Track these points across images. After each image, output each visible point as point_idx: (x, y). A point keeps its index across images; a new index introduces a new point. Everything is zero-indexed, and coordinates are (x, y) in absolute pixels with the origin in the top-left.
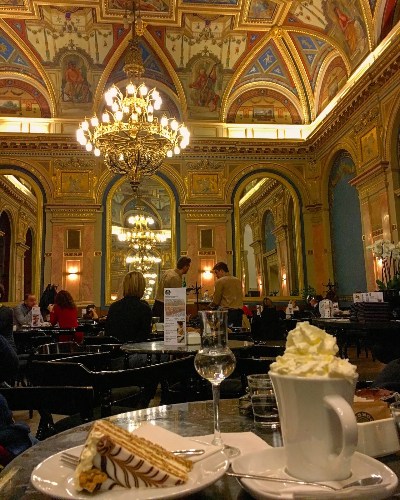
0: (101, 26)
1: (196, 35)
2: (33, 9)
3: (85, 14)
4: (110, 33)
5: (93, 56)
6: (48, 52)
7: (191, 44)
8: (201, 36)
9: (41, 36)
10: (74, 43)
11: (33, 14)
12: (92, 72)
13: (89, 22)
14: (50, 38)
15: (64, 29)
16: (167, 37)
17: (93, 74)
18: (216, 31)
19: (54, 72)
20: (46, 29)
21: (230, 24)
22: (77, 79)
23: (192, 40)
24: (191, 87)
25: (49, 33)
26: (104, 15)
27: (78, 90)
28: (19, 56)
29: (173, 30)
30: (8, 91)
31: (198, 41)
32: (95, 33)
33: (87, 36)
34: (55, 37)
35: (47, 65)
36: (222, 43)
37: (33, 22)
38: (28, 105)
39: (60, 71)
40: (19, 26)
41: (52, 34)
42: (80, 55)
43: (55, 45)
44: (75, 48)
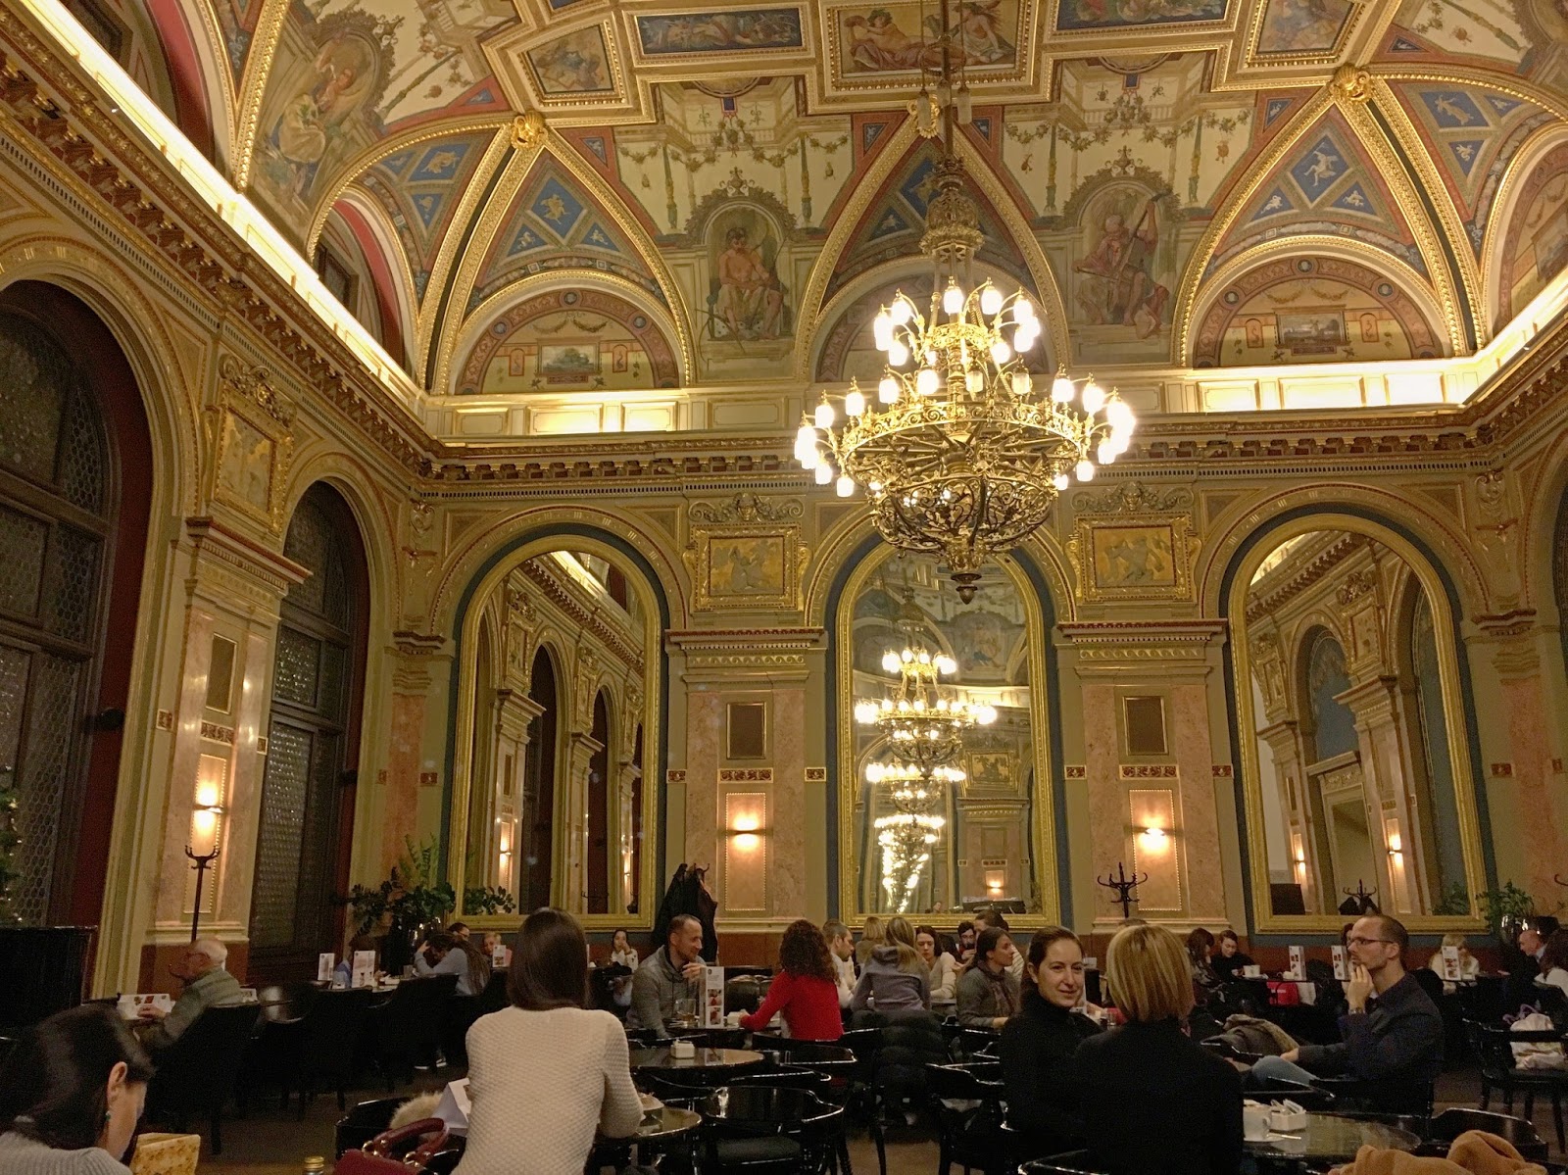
0: (819, 123)
1: (1096, 120)
2: (636, 97)
3: (777, 96)
4: (844, 141)
5: (795, 208)
6: (672, 208)
7: (1079, 146)
8: (1110, 121)
9: (655, 166)
10: (744, 176)
11: (637, 110)
12: (791, 253)
13: (787, 115)
14: (678, 169)
15: (718, 142)
16: (1006, 135)
17: (793, 257)
18: (1158, 100)
19: (689, 261)
20: (670, 148)
21: (1200, 76)
22: (749, 274)
23: (1083, 135)
24: (1079, 270)
25: (676, 158)
26: (830, 92)
27: (752, 306)
28: (595, 227)
29: (1026, 111)
30: (565, 323)
31: (1102, 135)
32: (803, 143)
33: (779, 155)
34: (694, 167)
35: (666, 244)
36: (1175, 133)
37: (634, 132)
38: (617, 357)
39: (703, 257)
40: (598, 146)
41: (684, 158)
42: (760, 209)
43: (691, 188)
44: (745, 191)
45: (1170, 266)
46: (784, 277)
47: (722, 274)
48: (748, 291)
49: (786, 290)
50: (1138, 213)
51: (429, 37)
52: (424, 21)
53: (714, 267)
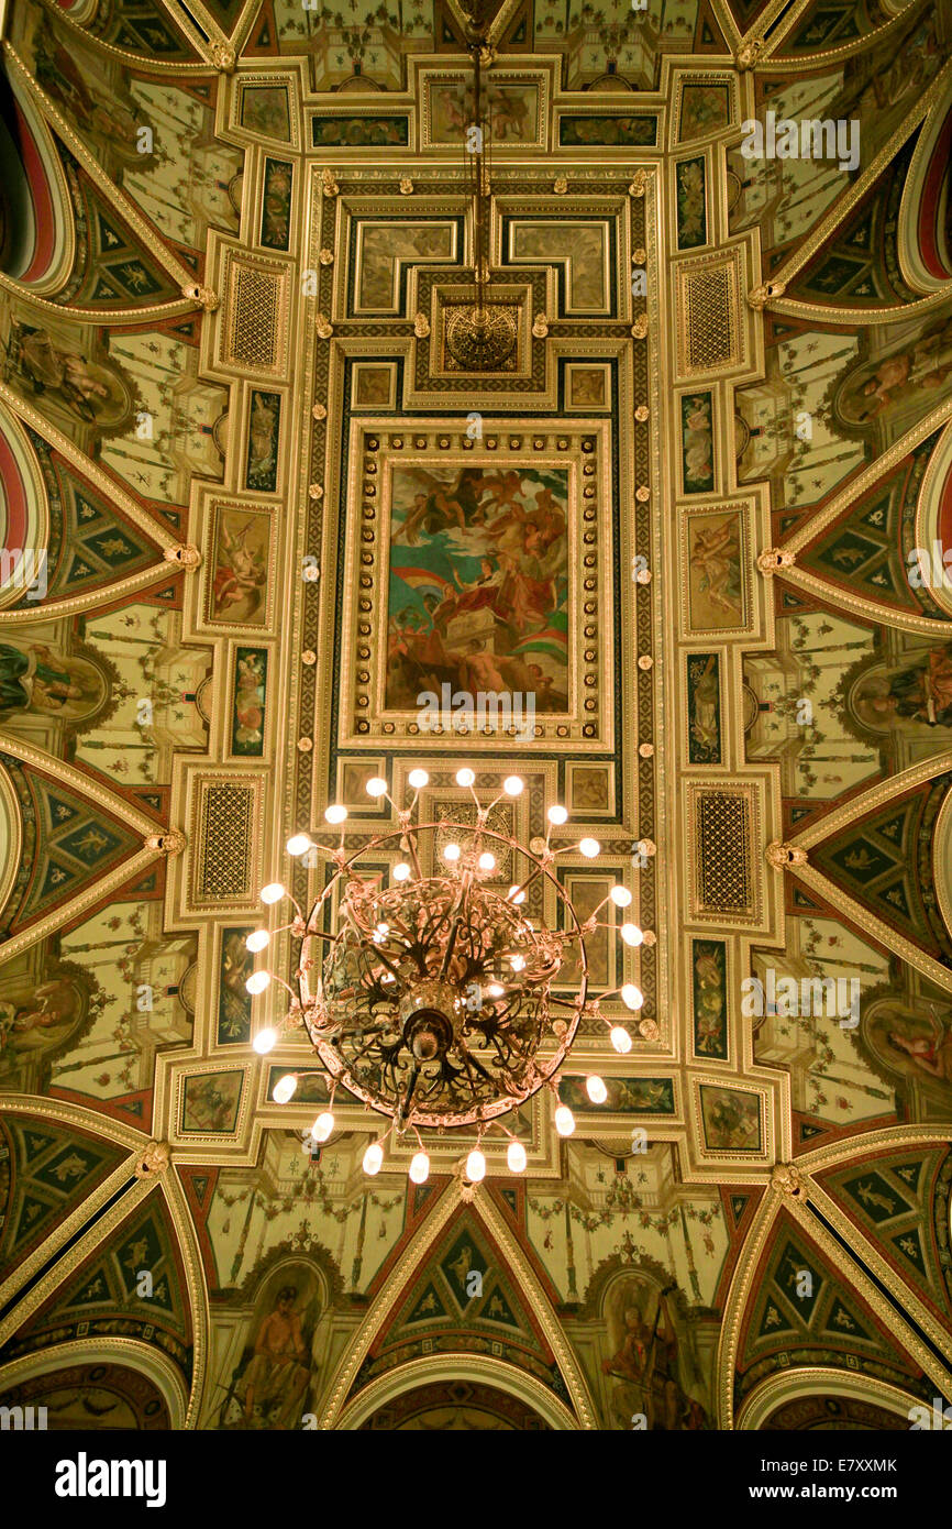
0: (381, 1181)
1: (599, 1200)
2: (249, 1139)
3: (352, 1150)
4: (399, 1202)
5: (346, 1269)
6: (239, 1258)
7: (590, 1227)
8: (610, 1203)
9: (239, 1211)
10: (311, 1230)
11: (245, 1152)
12: (331, 1321)
14: (258, 1215)
15: (298, 1191)
16: (529, 1208)
17: (333, 1326)
18: (644, 1186)
19: (231, 1322)
21: (671, 1165)
22: (286, 1343)
23: (592, 1215)
24: (609, 1373)
25: (260, 1204)
26: (394, 1149)
27: (277, 1384)
29: (544, 1186)
31: (607, 1217)
32: (365, 1199)
33: (344, 1210)
34: (271, 1215)
35: (220, 1297)
36: (665, 1222)
37: (235, 1174)
39: (246, 1318)
40: (200, 1186)
41: (266, 1205)
42: (315, 1268)
43: (263, 1237)
44: (307, 1246)
45: (697, 1375)
46: (319, 1351)
47: (261, 1338)
48: (278, 1366)
49: (316, 1369)
50: (652, 1307)
53: (253, 1333)
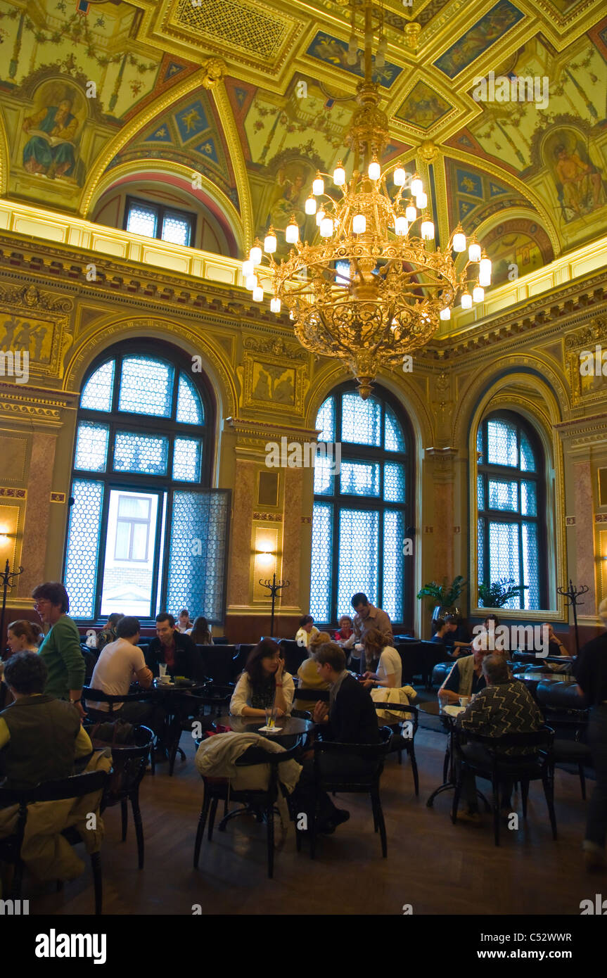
0: (569, 53)
2: (464, 104)
3: (534, 54)
4: (591, 53)
5: (585, 114)
6: (518, 153)
9: (497, 134)
10: (546, 113)
11: (469, 110)
12: (595, 144)
13: (547, 61)
14: (510, 129)
17: (598, 146)
19: (541, 180)
20: (499, 120)
22: (576, 170)
25: (505, 124)
26: (562, 31)
27: (584, 190)
28: (491, 184)
32: (567, 71)
33: (558, 88)
34: (516, 124)
35: (525, 175)
37: (477, 122)
38: (524, 256)
39: (547, 173)
40: (464, 140)
41: (509, 122)
42: (565, 127)
43: (522, 136)
44: (552, 121)
46: (597, 162)
47: (561, 178)
48: (579, 182)
49: (601, 170)
51: (333, 140)
52: (325, 134)
53: (555, 177)
